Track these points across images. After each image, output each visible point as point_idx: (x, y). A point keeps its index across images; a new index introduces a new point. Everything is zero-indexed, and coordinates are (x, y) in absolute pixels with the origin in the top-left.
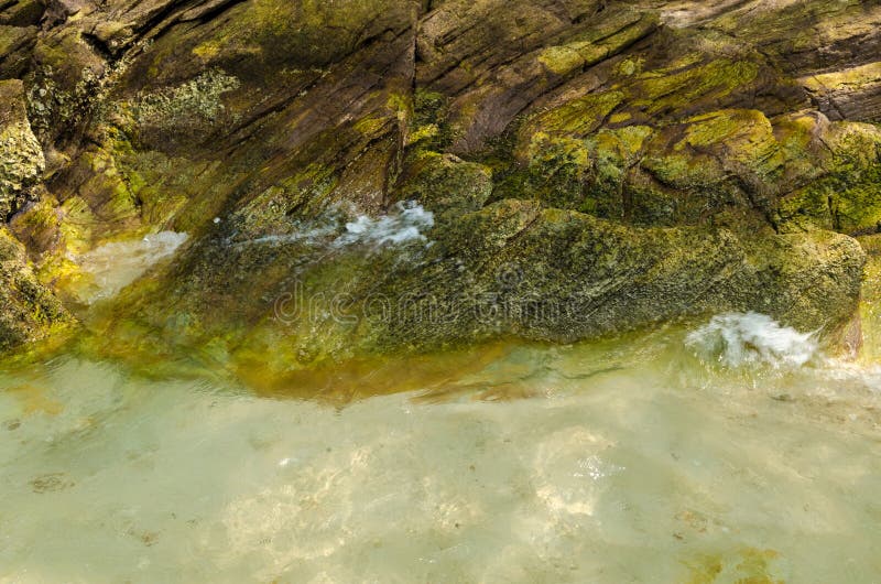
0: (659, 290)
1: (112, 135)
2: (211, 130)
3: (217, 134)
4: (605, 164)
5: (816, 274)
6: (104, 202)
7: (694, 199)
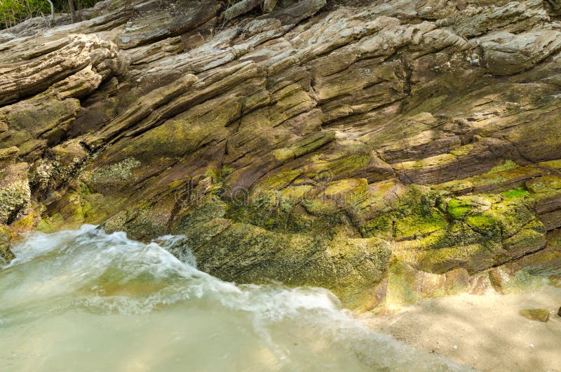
0: (280, 263)
1: (81, 186)
2: (125, 184)
3: (127, 186)
4: (284, 203)
5: (362, 259)
6: (70, 216)
7: (322, 220)
